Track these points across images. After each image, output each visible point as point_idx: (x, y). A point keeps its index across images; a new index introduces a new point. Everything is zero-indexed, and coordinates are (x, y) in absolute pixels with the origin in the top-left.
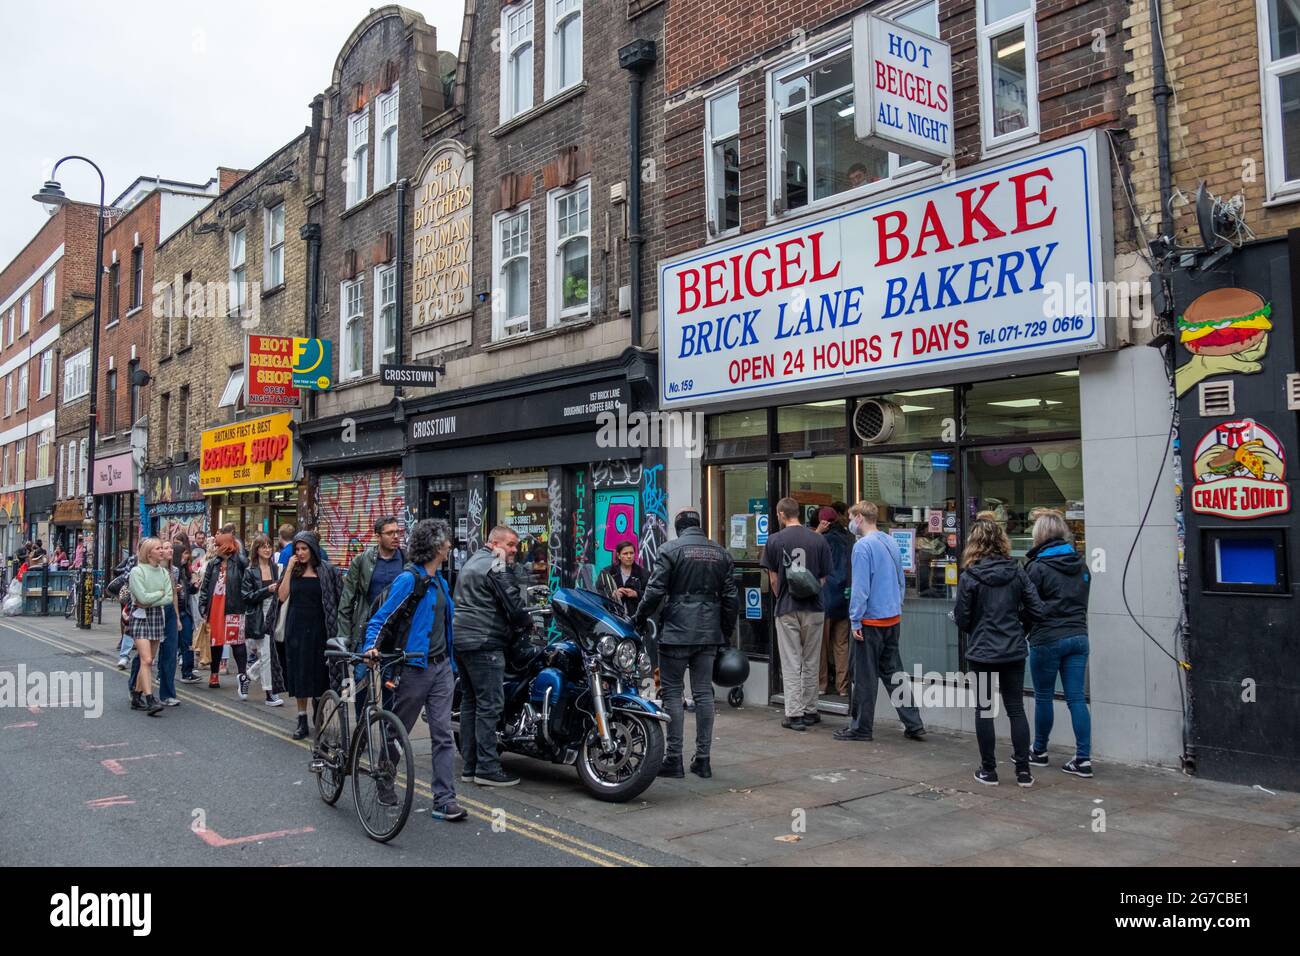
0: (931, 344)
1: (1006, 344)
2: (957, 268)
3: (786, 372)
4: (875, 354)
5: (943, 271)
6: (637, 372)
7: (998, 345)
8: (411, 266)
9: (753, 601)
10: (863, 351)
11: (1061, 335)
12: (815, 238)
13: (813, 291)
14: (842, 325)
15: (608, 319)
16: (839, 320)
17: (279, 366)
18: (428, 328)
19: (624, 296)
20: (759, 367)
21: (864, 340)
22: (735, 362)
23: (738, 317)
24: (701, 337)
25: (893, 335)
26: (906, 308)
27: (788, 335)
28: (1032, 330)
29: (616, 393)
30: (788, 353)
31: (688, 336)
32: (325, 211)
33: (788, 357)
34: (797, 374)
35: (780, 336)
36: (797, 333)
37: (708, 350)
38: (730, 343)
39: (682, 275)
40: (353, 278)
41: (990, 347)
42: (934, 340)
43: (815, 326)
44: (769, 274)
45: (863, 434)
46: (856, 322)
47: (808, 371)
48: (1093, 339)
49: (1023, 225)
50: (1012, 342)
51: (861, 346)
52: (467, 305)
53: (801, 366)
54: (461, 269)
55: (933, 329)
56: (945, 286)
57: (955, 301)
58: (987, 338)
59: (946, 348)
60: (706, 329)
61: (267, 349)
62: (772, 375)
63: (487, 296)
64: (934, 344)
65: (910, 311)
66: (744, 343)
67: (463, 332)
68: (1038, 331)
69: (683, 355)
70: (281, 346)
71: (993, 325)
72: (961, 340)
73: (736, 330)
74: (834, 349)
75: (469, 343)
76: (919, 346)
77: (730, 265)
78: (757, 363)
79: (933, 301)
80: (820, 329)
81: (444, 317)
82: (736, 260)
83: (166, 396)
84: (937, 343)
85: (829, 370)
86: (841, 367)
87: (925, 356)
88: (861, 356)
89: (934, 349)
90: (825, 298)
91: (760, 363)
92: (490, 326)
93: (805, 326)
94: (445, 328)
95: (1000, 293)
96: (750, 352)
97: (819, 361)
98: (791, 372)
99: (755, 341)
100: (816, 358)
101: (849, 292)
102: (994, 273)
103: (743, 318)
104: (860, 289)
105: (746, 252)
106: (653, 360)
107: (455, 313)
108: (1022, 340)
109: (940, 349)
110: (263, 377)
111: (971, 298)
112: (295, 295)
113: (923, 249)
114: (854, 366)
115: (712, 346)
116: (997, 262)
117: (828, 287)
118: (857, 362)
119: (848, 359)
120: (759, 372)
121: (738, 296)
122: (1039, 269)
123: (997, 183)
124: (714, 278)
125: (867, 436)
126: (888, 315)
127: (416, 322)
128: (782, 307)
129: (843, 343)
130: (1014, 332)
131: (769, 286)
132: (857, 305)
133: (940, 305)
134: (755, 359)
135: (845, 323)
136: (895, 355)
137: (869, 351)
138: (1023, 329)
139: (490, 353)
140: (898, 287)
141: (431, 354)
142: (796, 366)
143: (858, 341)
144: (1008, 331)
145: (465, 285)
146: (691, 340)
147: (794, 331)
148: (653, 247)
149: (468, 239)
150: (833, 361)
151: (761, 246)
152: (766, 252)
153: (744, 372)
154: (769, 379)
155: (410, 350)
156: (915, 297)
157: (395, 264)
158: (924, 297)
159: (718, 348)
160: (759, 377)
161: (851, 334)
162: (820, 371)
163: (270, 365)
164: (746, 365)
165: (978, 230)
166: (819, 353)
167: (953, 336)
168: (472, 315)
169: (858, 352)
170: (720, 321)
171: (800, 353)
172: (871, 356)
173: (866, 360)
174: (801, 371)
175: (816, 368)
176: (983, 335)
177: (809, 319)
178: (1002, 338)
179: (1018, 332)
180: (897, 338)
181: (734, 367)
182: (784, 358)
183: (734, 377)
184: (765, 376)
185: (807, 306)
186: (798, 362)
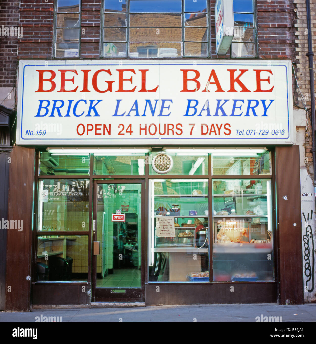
0: (211, 132)
1: (249, 136)
2: (226, 101)
3: (119, 134)
4: (179, 132)
5: (219, 101)
7: (245, 136)
10: (172, 130)
11: (275, 136)
12: (144, 72)
13: (142, 97)
14: (159, 116)
16: (157, 112)
20: (100, 129)
21: (172, 125)
22: (82, 124)
23: (85, 101)
24: (54, 107)
25: (190, 124)
26: (198, 113)
27: (122, 115)
28: (262, 132)
30: (122, 125)
31: (44, 106)
33: (121, 127)
34: (127, 135)
35: (116, 115)
36: (128, 115)
37: (60, 116)
38: (77, 113)
39: (41, 72)
41: (242, 137)
42: (213, 130)
43: (141, 112)
44: (110, 83)
46: (168, 115)
47: (136, 135)
48: (289, 140)
49: (259, 89)
50: (252, 136)
51: (171, 127)
53: (131, 132)
55: (213, 125)
56: (219, 107)
57: (224, 115)
58: (241, 133)
59: (219, 134)
60: (59, 104)
62: (109, 133)
64: (213, 132)
65: (200, 115)
66: (89, 115)
68: (265, 133)
69: (38, 115)
71: (244, 128)
72: (228, 132)
73: (83, 108)
74: (153, 127)
76: (205, 132)
77: (81, 73)
78: (98, 127)
79: (213, 112)
80: (144, 115)
82: (86, 71)
84: (215, 132)
85: (149, 136)
86: (157, 135)
87: (207, 136)
88: (170, 132)
89: (213, 134)
90: (148, 101)
91: (101, 127)
93: (134, 112)
95: (247, 115)
96: (93, 120)
97: (143, 132)
98: (124, 134)
99: (97, 115)
100: (141, 129)
101: (164, 101)
102: (245, 106)
103: (89, 102)
104: (171, 101)
105: (94, 69)
108: (257, 136)
109: (216, 134)
111: (233, 115)
113: (208, 89)
114: (166, 136)
115: (63, 114)
116: (247, 103)
117: (151, 96)
118: (168, 134)
119: (162, 132)
120: (98, 132)
121: (86, 90)
122: (266, 109)
126: (187, 115)
128: (119, 101)
129: (160, 125)
130: (253, 132)
132: (168, 107)
133: (216, 115)
134: (97, 125)
136: (191, 134)
137: (175, 130)
138: (258, 131)
140: (193, 103)
142: (127, 132)
143: (168, 125)
144: (251, 131)
146: (46, 108)
147: (126, 114)
150: (153, 132)
151: (107, 68)
152: (109, 72)
153: (88, 130)
154: (107, 136)
156: (203, 110)
158: (208, 110)
159: (68, 115)
160: (100, 134)
161: (164, 121)
162: (143, 136)
164: (90, 127)
165: (238, 87)
166: (143, 127)
167: (223, 129)
169: (168, 130)
170: (71, 101)
171: (130, 125)
172: (176, 133)
173: (173, 134)
174: (131, 134)
175: (140, 134)
176: (239, 131)
177: (137, 110)
178: (248, 134)
179: (256, 132)
180: (192, 126)
181: (81, 127)
182: (119, 127)
183: (81, 133)
184: (104, 134)
185: (136, 102)
186: (129, 130)
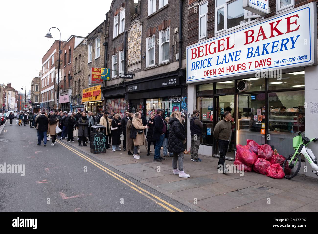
0: (260, 65)
1: (282, 64)
2: (268, 44)
3: (219, 73)
5: (264, 45)
6: (180, 74)
7: (280, 64)
8: (128, 51)
9: (209, 131)
10: (240, 67)
11: (300, 61)
12: (228, 38)
13: (227, 52)
14: (235, 61)
15: (173, 62)
17: (98, 74)
18: (131, 65)
19: (178, 56)
20: (212, 72)
21: (241, 65)
22: (205, 71)
23: (206, 60)
24: (197, 65)
25: (249, 63)
26: (253, 55)
27: (220, 64)
28: (291, 60)
29: (175, 79)
30: (220, 69)
31: (193, 65)
32: (108, 39)
33: (220, 70)
34: (222, 74)
35: (217, 64)
36: (222, 63)
37: (198, 68)
38: (204, 66)
39: (192, 50)
40: (115, 54)
41: (278, 65)
42: (261, 64)
43: (227, 61)
44: (215, 48)
45: (239, 89)
46: (239, 60)
47: (225, 73)
49: (289, 31)
50: (285, 63)
51: (240, 66)
52: (140, 59)
53: (223, 72)
54: (139, 51)
55: (261, 61)
56: (265, 49)
57: (267, 53)
58: (277, 62)
59: (264, 65)
60: (198, 63)
61: (96, 71)
62: (215, 74)
63: (145, 57)
64: (261, 65)
65: (254, 56)
66: (208, 66)
67: (139, 66)
68: (293, 60)
69: (192, 70)
70: (99, 70)
71: (279, 59)
72: (269, 63)
73: (206, 63)
74: (232, 67)
75: (140, 68)
77: (205, 47)
78: (211, 71)
79: (261, 53)
80: (228, 62)
81: (135, 62)
82: (206, 45)
83: (76, 82)
84: (262, 65)
85: (231, 72)
86: (234, 72)
88: (240, 69)
90: (230, 54)
91: (212, 71)
92: (145, 64)
93: (224, 61)
94: (135, 65)
95: (281, 50)
96: (209, 68)
98: (220, 73)
99: (211, 65)
100: (227, 69)
101: (237, 52)
102: (280, 45)
103: (208, 60)
104: (240, 51)
105: (209, 43)
106: (184, 71)
107: (137, 61)
108: (287, 63)
109: (263, 66)
110: (95, 77)
111: (272, 52)
112: (102, 59)
113: (258, 39)
114: (238, 71)
115: (200, 67)
116: (281, 42)
117: (231, 51)
118: (239, 70)
119: (236, 69)
120: (211, 74)
121: (206, 54)
122: (293, 43)
123: (282, 20)
124: (200, 50)
125: (240, 90)
126: (248, 57)
127: (128, 64)
128: (218, 57)
129: (235, 65)
130: (285, 61)
131: (215, 52)
132: (239, 55)
133: (263, 54)
134: (211, 70)
135: (235, 60)
136: (250, 68)
137: (242, 67)
138: (288, 60)
139: (145, 71)
140: (251, 50)
141: (132, 71)
143: (239, 65)
144: (283, 60)
145: (140, 55)
146: (194, 66)
148: (185, 43)
149: (140, 44)
150: (232, 70)
151: (213, 41)
152: (214, 43)
153: (208, 73)
154: (214, 75)
155: (127, 70)
156: (256, 52)
157: (124, 51)
158: (258, 52)
159: (201, 68)
160: (212, 75)
161: (237, 63)
162: (228, 73)
163: (96, 74)
164: (208, 72)
165: (275, 33)
166: (228, 68)
167: (266, 62)
168: (141, 62)
169: (239, 67)
170: (202, 61)
171: (223, 68)
172: (243, 69)
173: (241, 70)
174: (223, 73)
175: (227, 72)
176: (276, 62)
177: (225, 60)
178: (281, 62)
179: (287, 60)
180: (250, 63)
181: (205, 72)
182: (219, 70)
183: (205, 75)
184: (213, 75)
185: (225, 56)
186: (222, 71)
